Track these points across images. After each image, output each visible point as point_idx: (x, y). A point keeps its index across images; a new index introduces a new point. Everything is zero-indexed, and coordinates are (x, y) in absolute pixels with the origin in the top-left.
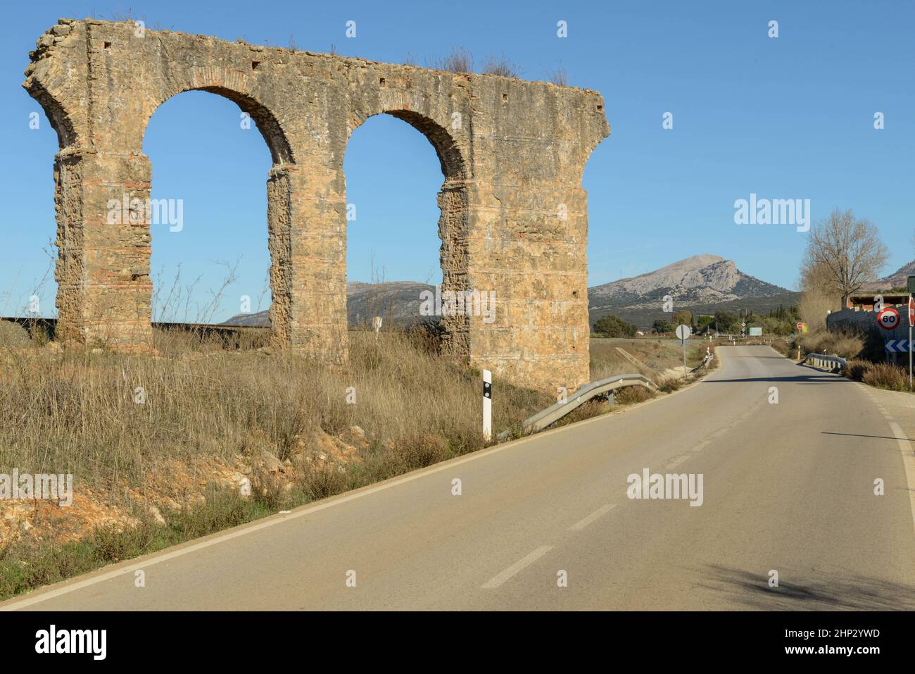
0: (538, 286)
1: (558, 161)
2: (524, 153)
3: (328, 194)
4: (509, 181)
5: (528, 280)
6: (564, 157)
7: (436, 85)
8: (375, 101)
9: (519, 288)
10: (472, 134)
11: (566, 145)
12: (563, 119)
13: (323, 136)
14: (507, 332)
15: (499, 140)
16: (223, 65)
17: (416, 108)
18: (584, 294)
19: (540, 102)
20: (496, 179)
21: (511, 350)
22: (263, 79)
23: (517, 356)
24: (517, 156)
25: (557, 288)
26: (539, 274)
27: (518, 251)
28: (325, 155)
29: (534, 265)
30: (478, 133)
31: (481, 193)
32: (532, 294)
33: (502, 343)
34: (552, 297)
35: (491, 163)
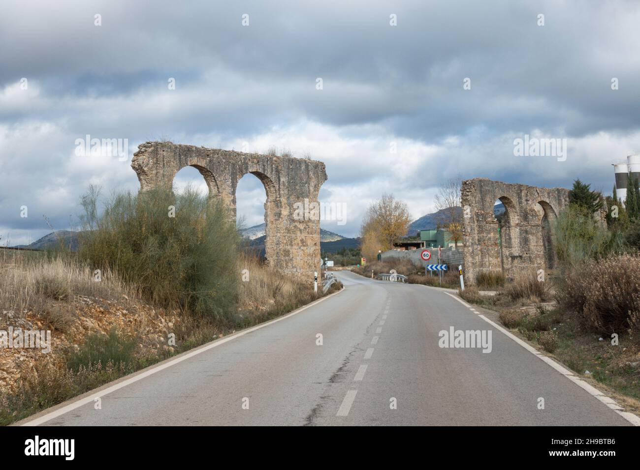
0: (302, 241)
1: (309, 190)
2: (297, 187)
3: (230, 205)
4: (292, 198)
5: (299, 239)
6: (312, 189)
7: (267, 161)
8: (247, 169)
9: (296, 242)
10: (279, 180)
11: (312, 184)
12: (311, 173)
13: (229, 182)
14: (291, 260)
15: (289, 182)
16: (198, 156)
17: (261, 171)
18: (319, 244)
19: (303, 167)
20: (288, 198)
21: (293, 268)
22: (210, 161)
23: (295, 270)
24: (295, 189)
25: (309, 242)
26: (303, 236)
27: (295, 227)
28: (229, 189)
29: (301, 233)
30: (282, 180)
31: (283, 204)
32: (300, 244)
33: (290, 265)
34: (307, 245)
35: (286, 192)
